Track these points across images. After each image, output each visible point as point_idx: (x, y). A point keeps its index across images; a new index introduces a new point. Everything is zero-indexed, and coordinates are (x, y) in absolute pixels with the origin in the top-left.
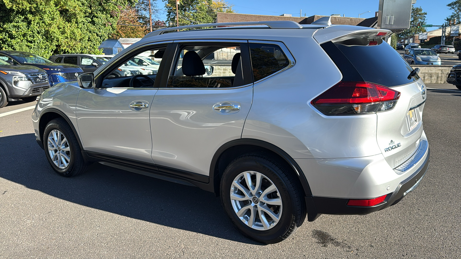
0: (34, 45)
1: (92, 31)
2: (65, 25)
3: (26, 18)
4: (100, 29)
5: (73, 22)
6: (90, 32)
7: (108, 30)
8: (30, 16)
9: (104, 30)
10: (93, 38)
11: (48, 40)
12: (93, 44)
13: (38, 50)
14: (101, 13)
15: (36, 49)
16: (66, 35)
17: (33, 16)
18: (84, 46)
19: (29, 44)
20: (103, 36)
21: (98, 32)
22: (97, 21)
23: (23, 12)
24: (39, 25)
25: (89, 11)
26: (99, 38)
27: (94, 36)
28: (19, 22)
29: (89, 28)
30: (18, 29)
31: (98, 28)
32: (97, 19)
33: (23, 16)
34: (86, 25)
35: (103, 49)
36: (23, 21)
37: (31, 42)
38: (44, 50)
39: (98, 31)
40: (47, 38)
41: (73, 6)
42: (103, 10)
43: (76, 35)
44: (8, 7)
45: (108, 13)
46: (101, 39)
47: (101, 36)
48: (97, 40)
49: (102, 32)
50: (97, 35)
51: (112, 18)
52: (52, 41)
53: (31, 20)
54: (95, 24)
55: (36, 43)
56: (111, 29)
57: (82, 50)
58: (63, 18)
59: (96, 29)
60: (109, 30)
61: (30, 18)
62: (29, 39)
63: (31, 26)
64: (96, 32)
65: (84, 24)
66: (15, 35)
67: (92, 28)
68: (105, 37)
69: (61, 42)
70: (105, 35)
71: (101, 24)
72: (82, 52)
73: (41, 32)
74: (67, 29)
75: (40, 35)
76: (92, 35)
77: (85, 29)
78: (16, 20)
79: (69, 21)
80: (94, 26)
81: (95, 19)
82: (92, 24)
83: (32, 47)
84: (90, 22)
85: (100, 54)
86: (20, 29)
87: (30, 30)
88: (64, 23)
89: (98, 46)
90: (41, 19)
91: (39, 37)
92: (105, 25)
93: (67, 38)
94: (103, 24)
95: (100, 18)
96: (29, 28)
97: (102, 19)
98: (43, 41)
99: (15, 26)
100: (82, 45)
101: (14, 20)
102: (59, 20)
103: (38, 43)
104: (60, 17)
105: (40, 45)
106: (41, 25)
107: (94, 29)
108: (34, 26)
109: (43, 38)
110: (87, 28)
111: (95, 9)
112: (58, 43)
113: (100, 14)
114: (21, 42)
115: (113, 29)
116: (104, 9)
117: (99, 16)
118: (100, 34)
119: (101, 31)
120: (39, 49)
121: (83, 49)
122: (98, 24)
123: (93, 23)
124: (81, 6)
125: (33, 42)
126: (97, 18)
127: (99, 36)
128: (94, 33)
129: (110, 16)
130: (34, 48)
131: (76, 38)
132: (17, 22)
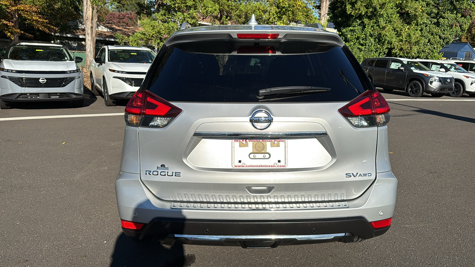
0: (365, 48)
1: (434, 33)
2: (403, 28)
3: (363, 22)
4: (444, 30)
5: (413, 24)
6: (432, 34)
7: (455, 31)
8: (366, 21)
9: (450, 32)
10: (434, 41)
11: (380, 43)
12: (433, 47)
13: (368, 53)
14: (450, 13)
15: (366, 52)
16: (401, 38)
17: (369, 20)
18: (423, 50)
19: (360, 46)
20: (447, 38)
21: (442, 34)
22: (442, 22)
23: (360, 17)
24: (374, 28)
25: (435, 11)
26: (442, 40)
27: (436, 38)
28: (356, 26)
29: (431, 30)
30: (353, 33)
31: (442, 29)
32: (443, 20)
33: (360, 21)
34: (429, 27)
35: (443, 53)
36: (359, 25)
37: (362, 45)
38: (374, 52)
39: (442, 32)
40: (379, 41)
41: (414, 8)
42: (453, 9)
43: (411, 38)
44: (349, 13)
45: (459, 12)
46: (444, 42)
47: (445, 38)
48: (439, 43)
49: (447, 34)
50: (440, 37)
51: (463, 18)
52: (383, 44)
53: (366, 24)
54: (439, 26)
55: (367, 46)
56: (459, 30)
57: (419, 54)
58: (403, 21)
59: (439, 30)
60: (457, 31)
61: (365, 22)
62: (362, 42)
63: (365, 29)
64: (439, 34)
65: (426, 26)
66: (349, 39)
67: (435, 30)
68: (449, 40)
69: (393, 45)
70: (449, 37)
71: (447, 26)
72: (419, 55)
73: (374, 35)
74: (404, 31)
75: (373, 38)
76: (434, 37)
77: (426, 31)
78: (353, 24)
79: (409, 24)
80: (439, 28)
81: (441, 20)
82: (436, 25)
83: (363, 50)
84: (435, 24)
85: (438, 58)
86: (355, 32)
87: (363, 33)
88: (402, 26)
89: (439, 49)
90: (376, 23)
91: (371, 40)
92: (451, 26)
93: (402, 41)
94: (449, 25)
95: (447, 19)
96: (363, 32)
97: (449, 19)
98: (375, 44)
99: (351, 30)
100: (420, 49)
101: (352, 25)
102: (398, 22)
103: (369, 45)
104: (400, 20)
105: (371, 48)
106: (375, 28)
107: (437, 31)
108: (368, 30)
109: (375, 41)
110: (429, 30)
111: (443, 9)
112: (391, 46)
113: (448, 15)
114: (353, 45)
115: (462, 30)
116: (455, 8)
117: (446, 16)
118: (443, 36)
119: (446, 32)
120: (369, 51)
121: (420, 52)
122: (443, 26)
123: (438, 24)
124: (425, 6)
125: (364, 44)
126: (444, 18)
127: (442, 39)
128: (437, 35)
129: (461, 15)
130: (364, 50)
131: (411, 41)
132: (354, 27)
